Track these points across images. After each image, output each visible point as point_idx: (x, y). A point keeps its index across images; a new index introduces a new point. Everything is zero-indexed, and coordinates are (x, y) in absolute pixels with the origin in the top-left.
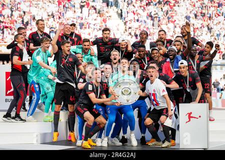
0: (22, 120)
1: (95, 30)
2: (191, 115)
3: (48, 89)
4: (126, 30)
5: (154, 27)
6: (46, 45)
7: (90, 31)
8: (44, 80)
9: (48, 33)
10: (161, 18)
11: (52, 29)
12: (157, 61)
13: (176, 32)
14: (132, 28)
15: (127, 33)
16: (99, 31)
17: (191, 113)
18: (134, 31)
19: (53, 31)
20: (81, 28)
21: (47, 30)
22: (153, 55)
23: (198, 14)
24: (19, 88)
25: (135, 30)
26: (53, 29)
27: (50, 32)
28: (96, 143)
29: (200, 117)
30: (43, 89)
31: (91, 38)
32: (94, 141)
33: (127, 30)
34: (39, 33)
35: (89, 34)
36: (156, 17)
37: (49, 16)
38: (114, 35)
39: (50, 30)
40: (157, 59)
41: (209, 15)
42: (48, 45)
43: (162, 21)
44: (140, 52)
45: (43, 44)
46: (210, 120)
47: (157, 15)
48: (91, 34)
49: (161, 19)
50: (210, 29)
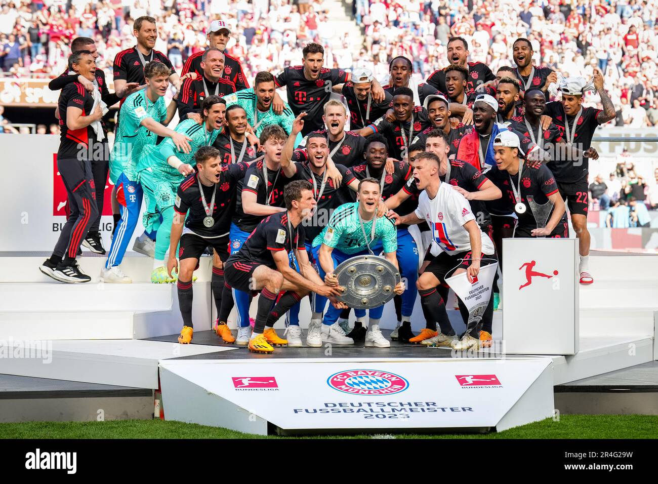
0: (80, 275)
1: (286, 46)
2: (534, 269)
3: (165, 198)
4: (365, 48)
5: (438, 41)
6: (159, 84)
7: (273, 48)
8: (155, 175)
9: (164, 52)
10: (458, 17)
11: (174, 44)
12: (442, 128)
13: (495, 54)
14: (383, 44)
15: (368, 56)
16: (296, 50)
17: (533, 263)
18: (388, 51)
19: (175, 48)
20: (249, 42)
21: (161, 46)
22: (432, 115)
23: (552, 8)
25: (389, 47)
26: (177, 44)
27: (169, 52)
28: (285, 338)
29: (556, 273)
30: (152, 199)
31: (275, 68)
32: (281, 333)
33: (369, 48)
34: (141, 51)
35: (270, 58)
37: (166, 9)
38: (335, 60)
39: (170, 46)
40: (442, 124)
41: (581, 11)
42: (164, 84)
44: (398, 105)
45: (153, 80)
46: (581, 282)
48: (275, 58)
49: (456, 19)
50: (583, 47)
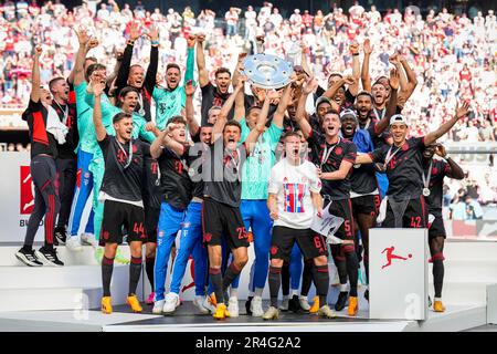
2: (393, 253)
10: (331, 58)
17: (393, 248)
23: (404, 51)
24: (47, 190)
29: (410, 256)
36: (320, 57)
37: (107, 53)
41: (426, 53)
43: (332, 64)
47: (322, 53)
49: (330, 60)
